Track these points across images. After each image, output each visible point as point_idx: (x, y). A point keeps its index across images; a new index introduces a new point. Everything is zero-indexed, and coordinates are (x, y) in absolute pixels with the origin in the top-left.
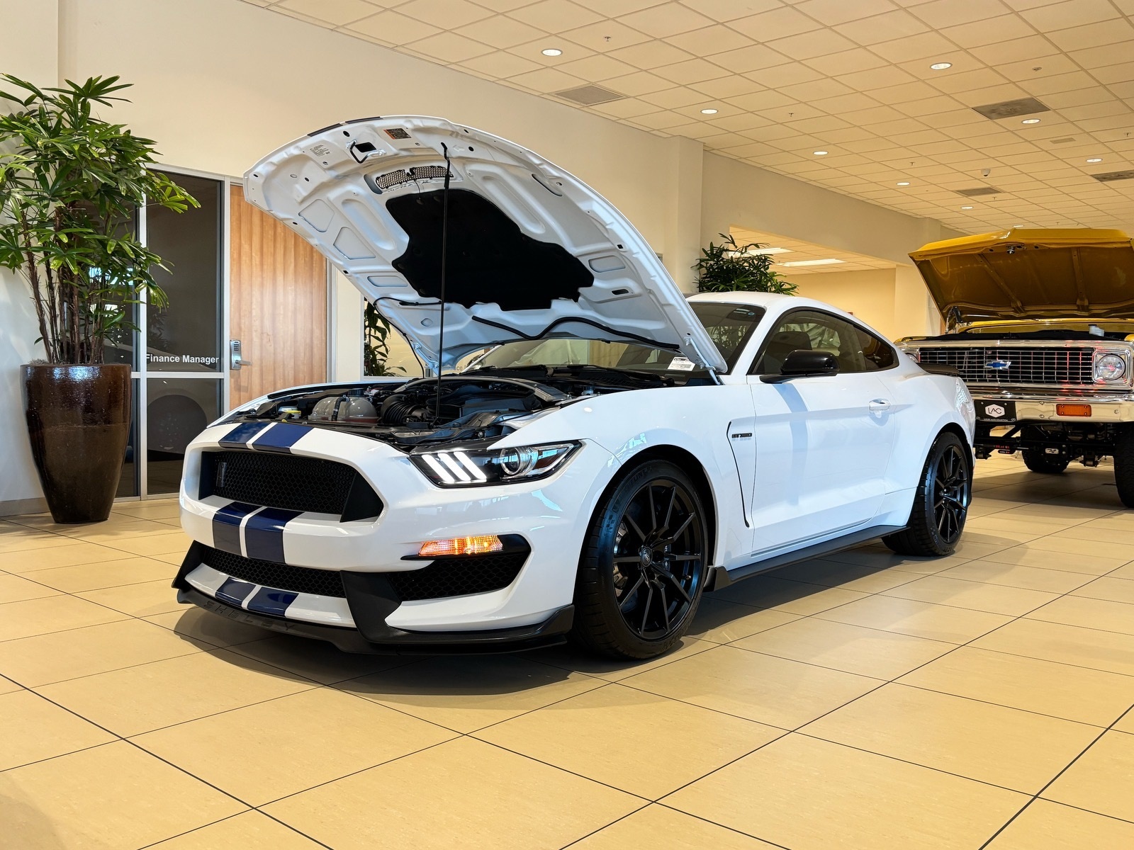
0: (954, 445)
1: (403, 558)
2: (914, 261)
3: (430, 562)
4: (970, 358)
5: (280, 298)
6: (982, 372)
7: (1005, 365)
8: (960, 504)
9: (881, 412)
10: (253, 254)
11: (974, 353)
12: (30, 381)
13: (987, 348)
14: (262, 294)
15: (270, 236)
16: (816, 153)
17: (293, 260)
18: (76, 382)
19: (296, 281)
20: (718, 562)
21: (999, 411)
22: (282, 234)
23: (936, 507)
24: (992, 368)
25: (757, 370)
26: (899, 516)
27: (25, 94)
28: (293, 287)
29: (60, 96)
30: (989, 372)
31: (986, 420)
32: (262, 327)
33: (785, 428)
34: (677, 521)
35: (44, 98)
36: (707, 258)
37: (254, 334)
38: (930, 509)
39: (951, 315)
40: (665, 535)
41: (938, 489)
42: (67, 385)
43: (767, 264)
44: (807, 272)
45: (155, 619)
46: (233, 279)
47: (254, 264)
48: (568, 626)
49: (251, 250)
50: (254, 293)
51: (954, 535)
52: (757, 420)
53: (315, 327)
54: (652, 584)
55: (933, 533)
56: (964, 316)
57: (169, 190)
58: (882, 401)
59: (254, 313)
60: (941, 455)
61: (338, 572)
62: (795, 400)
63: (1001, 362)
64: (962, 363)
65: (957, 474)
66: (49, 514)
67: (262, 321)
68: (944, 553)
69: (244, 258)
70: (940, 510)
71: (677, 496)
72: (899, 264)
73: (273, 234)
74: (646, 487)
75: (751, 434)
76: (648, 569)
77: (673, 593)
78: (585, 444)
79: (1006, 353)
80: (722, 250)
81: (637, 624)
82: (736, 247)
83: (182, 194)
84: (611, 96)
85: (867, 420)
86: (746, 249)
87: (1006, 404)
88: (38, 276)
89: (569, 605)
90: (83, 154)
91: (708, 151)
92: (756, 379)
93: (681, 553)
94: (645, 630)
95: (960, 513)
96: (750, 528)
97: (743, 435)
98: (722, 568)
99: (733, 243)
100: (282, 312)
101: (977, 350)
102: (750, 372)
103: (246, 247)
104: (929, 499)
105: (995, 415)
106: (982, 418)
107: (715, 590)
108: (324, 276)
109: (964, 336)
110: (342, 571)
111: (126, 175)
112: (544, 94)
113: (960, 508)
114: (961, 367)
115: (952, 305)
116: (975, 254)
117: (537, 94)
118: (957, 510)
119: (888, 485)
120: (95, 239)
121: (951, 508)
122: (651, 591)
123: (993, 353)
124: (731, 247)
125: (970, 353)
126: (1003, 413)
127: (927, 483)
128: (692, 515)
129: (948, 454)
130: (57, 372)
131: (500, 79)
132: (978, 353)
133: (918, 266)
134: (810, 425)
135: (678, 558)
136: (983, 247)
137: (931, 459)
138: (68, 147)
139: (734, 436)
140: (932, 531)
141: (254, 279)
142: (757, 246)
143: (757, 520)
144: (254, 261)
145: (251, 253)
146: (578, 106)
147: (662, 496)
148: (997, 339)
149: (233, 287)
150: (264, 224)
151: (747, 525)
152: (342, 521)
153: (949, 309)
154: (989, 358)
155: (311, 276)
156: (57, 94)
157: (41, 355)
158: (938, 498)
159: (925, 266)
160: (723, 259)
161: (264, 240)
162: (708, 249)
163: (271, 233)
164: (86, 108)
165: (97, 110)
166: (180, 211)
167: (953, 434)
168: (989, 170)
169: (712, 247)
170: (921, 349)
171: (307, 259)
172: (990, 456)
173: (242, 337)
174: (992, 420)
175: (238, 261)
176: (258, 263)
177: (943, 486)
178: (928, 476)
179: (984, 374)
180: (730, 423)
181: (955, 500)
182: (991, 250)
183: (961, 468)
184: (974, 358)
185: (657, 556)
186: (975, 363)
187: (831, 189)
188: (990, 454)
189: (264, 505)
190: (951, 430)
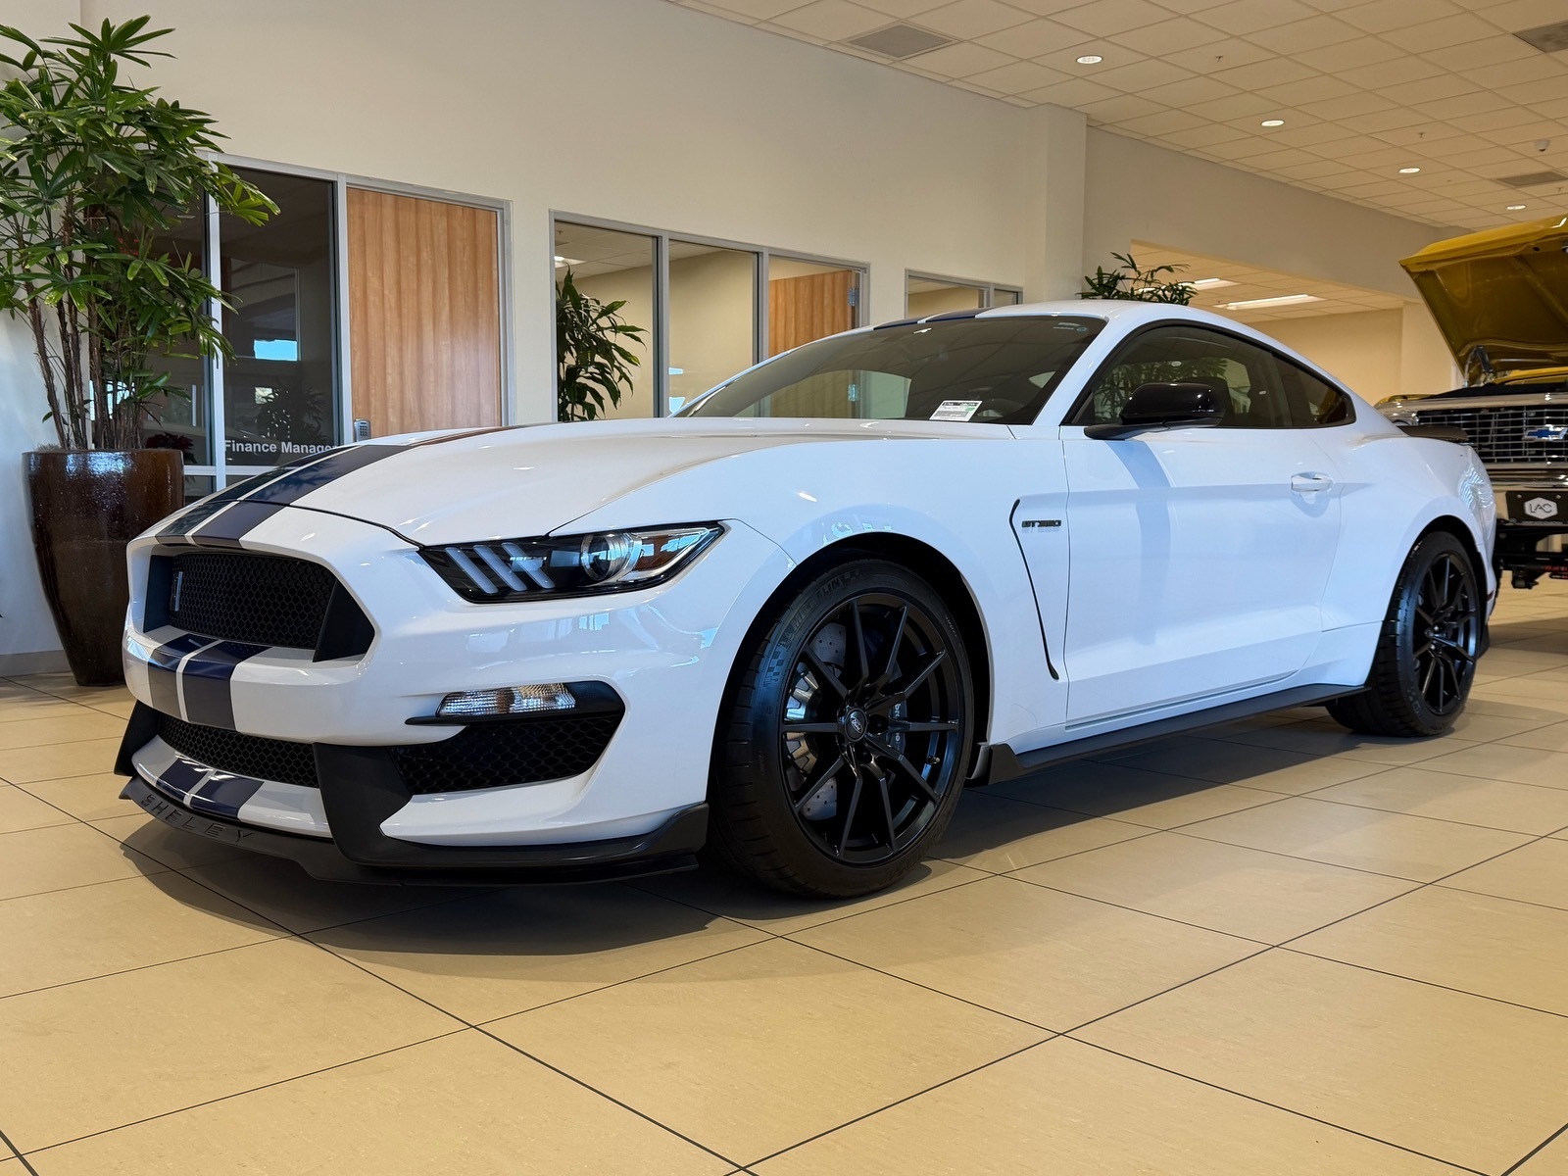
0: (1450, 553)
1: (409, 722)
2: (1409, 272)
3: (459, 729)
4: (1499, 424)
5: (429, 357)
6: (1520, 446)
7: (1557, 433)
8: (1463, 652)
9: (1311, 492)
10: (386, 292)
11: (1506, 416)
12: (36, 477)
13: (1529, 408)
14: (401, 350)
15: (410, 265)
16: (1265, 124)
17: (447, 301)
18: (95, 476)
19: (453, 332)
20: (997, 734)
21: (1547, 508)
22: (430, 262)
23: (1419, 653)
24: (1536, 439)
25: (1081, 418)
26: (1352, 668)
27: (19, 52)
28: (449, 342)
29: (69, 50)
30: (1532, 445)
31: (1526, 523)
32: (402, 401)
33: (1129, 513)
34: (911, 663)
35: (46, 55)
36: (1094, 291)
37: (390, 411)
38: (1408, 660)
39: (1473, 360)
40: (892, 688)
41: (1420, 625)
42: (87, 481)
43: (1186, 296)
44: (1267, 318)
45: (106, 826)
46: (355, 328)
47: (387, 306)
48: (698, 839)
49: (383, 286)
50: (389, 349)
51: (1451, 703)
52: (1069, 499)
53: (483, 401)
54: (866, 773)
55: (1411, 699)
56: (1494, 361)
57: (238, 191)
58: (1316, 476)
59: (389, 380)
60: (1426, 569)
61: (310, 745)
62: (1150, 470)
63: (1551, 427)
64: (1488, 432)
65: (1458, 601)
66: (72, 674)
67: (402, 392)
68: (1432, 732)
69: (371, 298)
70: (1425, 659)
71: (909, 621)
72: (1408, 299)
73: (415, 262)
74: (849, 604)
75: (1060, 522)
76: (859, 746)
77: (906, 788)
78: (729, 528)
79: (1561, 414)
80: (1117, 278)
81: (835, 839)
82: (1139, 274)
83: (258, 196)
84: (933, 42)
85: (1286, 508)
86: (1152, 276)
87: (1559, 497)
88: (43, 320)
89: (699, 804)
90: (92, 132)
91: (1093, 126)
92: (1078, 432)
93: (925, 718)
94: (846, 848)
95: (1463, 666)
96: (1060, 681)
97: (1043, 524)
98: (1005, 747)
99: (1134, 266)
100: (432, 379)
101: (1511, 412)
102: (1067, 421)
103: (374, 282)
104: (1404, 641)
105: (1540, 515)
106: (1519, 521)
107: (990, 783)
108: (496, 324)
109: (1491, 390)
110: (318, 744)
111: (161, 165)
112: (831, 43)
113: (1464, 659)
114: (1486, 440)
115: (1474, 344)
116: (1510, 257)
117: (821, 43)
118: (1458, 661)
119: (1331, 618)
120: (114, 260)
121: (1446, 657)
122: (859, 784)
123: (1538, 414)
124: (1132, 273)
125: (1501, 416)
126: (1554, 512)
127: (1401, 614)
128: (942, 655)
129: (1439, 568)
130: (71, 464)
131: (761, 21)
132: (1514, 416)
133: (1416, 281)
134: (1176, 511)
135: (914, 727)
136: (1523, 244)
137: (1407, 574)
138: (68, 123)
139: (1026, 524)
140: (1410, 694)
141: (388, 329)
142: (1169, 269)
143: (1075, 667)
144: (386, 301)
145: (383, 290)
146: (886, 62)
147: (881, 621)
148: (1545, 392)
149: (356, 341)
150: (402, 247)
151: (1055, 675)
152: (317, 659)
153: (1470, 351)
154: (1531, 422)
155: (476, 325)
156: (63, 48)
157: (46, 437)
158: (1420, 639)
159: (1426, 278)
160: (1118, 292)
161: (402, 273)
162: (1093, 276)
163: (413, 259)
164: (111, 69)
165: (127, 73)
166: (260, 223)
167: (1450, 536)
168: (1548, 142)
169: (1100, 274)
170: (1420, 413)
171: (468, 300)
172: (1537, 584)
173: (373, 416)
174: (1536, 524)
175: (361, 303)
176: (393, 305)
177: (1430, 621)
178: (1403, 604)
179: (1523, 449)
180: (1017, 502)
181: (1453, 645)
182: (1536, 249)
183: (1464, 591)
184: (1506, 424)
185: (877, 723)
186: (1507, 432)
187: (1297, 184)
188: (1537, 580)
189: (221, 636)
190: (1446, 529)
